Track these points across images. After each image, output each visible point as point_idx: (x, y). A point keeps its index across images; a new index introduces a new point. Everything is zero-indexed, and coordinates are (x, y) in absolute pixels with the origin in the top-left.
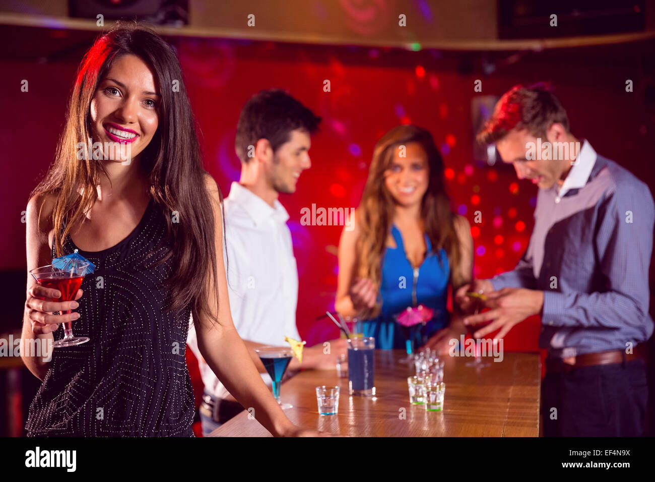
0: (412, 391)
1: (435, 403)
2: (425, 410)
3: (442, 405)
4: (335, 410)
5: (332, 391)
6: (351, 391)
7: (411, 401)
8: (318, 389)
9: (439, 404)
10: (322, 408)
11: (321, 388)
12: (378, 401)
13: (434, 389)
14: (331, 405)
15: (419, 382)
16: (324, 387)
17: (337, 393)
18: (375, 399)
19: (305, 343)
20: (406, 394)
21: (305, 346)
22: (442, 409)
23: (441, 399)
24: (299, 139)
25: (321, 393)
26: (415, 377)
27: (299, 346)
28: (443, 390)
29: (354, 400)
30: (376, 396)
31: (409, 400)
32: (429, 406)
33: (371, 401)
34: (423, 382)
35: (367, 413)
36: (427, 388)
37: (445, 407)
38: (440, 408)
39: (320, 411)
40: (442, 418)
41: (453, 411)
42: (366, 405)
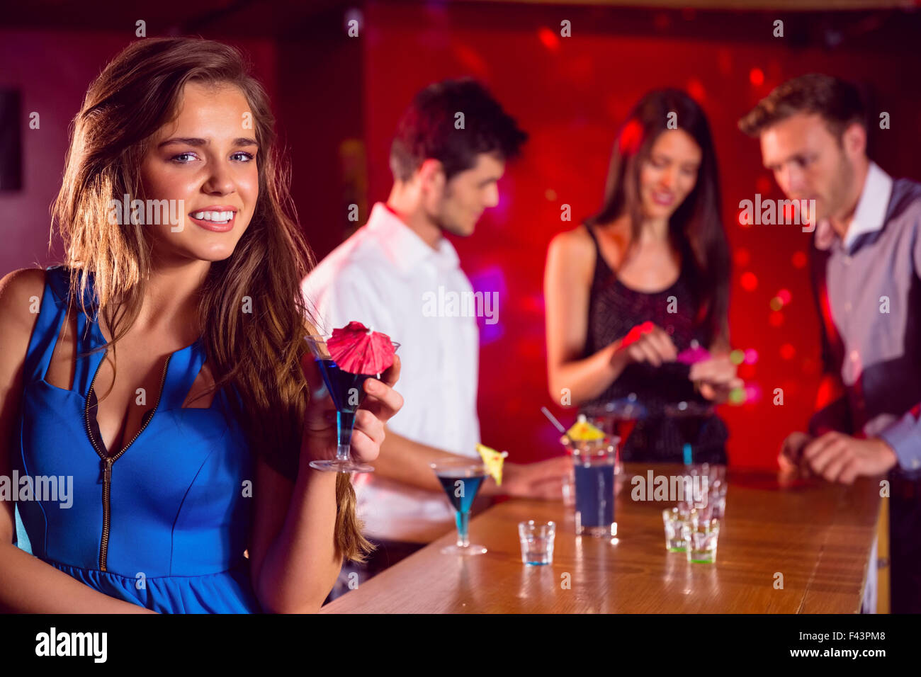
0: (670, 530)
1: (703, 550)
2: (686, 561)
3: (714, 554)
4: (547, 558)
5: (543, 529)
6: (580, 529)
7: (669, 546)
8: (521, 527)
9: (709, 552)
10: (528, 554)
11: (527, 525)
12: (620, 545)
13: (701, 529)
14: (543, 550)
15: (680, 518)
16: (532, 522)
17: (552, 532)
18: (615, 542)
19: (505, 454)
20: (661, 534)
21: (506, 460)
22: (714, 560)
23: (713, 545)
24: (489, 166)
25: (527, 533)
26: (675, 510)
27: (496, 459)
28: (716, 531)
29: (584, 542)
30: (618, 536)
31: (665, 545)
32: (693, 554)
33: (609, 545)
34: (687, 518)
35: (602, 564)
36: (692, 527)
37: (719, 557)
38: (711, 558)
39: (525, 559)
40: (714, 575)
41: (730, 563)
42: (602, 551)
